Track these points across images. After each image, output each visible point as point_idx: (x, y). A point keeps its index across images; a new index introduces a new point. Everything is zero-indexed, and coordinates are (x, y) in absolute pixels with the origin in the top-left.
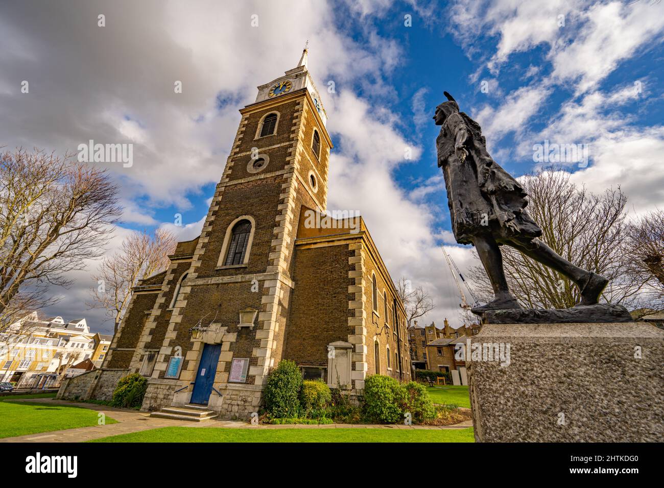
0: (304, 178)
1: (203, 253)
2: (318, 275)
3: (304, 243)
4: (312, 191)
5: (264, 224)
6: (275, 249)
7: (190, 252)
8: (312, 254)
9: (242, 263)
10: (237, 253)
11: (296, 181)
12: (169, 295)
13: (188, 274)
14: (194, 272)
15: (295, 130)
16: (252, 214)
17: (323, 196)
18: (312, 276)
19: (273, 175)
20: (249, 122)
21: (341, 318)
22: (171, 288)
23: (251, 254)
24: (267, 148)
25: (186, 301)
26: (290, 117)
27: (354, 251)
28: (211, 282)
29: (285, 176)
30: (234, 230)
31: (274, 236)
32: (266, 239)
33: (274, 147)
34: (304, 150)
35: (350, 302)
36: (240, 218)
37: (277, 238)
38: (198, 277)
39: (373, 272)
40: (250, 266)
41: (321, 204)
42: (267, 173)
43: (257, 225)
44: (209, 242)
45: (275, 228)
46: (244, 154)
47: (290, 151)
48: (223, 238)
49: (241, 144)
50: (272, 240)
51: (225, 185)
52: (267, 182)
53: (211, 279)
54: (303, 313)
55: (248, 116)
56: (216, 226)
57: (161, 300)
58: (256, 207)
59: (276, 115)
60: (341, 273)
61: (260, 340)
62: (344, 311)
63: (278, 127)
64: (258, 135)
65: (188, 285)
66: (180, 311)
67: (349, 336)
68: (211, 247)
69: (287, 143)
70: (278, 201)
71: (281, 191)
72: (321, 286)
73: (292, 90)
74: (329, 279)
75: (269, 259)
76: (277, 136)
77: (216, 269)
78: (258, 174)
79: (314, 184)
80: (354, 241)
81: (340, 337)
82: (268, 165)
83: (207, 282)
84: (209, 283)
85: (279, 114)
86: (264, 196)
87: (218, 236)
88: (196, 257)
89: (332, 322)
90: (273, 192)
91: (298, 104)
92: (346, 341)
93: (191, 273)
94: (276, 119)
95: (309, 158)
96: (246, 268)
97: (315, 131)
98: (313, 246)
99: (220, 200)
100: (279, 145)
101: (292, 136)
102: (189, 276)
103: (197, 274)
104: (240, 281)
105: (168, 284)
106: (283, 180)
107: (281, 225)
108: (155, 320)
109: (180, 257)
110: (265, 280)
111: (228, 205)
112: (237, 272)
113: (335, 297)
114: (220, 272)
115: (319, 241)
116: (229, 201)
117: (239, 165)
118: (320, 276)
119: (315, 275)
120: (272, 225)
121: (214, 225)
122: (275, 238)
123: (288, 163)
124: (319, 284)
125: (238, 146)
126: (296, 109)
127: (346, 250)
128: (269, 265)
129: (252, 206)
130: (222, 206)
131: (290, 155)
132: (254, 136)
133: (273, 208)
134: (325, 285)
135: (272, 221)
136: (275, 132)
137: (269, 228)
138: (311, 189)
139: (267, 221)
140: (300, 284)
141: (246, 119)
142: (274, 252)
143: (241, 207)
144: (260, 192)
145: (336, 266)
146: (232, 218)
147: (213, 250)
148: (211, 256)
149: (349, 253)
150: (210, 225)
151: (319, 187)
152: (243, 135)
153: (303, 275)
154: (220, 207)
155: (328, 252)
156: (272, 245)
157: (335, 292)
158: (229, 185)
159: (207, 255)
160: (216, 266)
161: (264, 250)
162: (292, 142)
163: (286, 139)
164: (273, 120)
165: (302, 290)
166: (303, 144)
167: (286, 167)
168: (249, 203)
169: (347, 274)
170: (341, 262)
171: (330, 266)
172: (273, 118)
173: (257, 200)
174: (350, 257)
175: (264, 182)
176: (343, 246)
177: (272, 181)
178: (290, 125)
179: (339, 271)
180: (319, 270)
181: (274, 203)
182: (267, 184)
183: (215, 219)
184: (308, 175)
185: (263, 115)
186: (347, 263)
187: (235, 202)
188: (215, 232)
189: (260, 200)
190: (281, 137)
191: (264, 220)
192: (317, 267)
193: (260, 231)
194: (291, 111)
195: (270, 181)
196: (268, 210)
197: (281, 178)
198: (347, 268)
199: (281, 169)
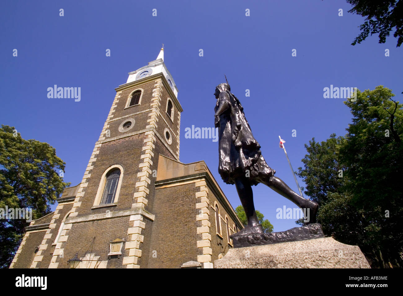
0: (161, 135)
1: (83, 196)
2: (172, 208)
4: (167, 144)
5: (130, 171)
6: (138, 189)
8: (168, 192)
9: (113, 202)
10: (109, 195)
11: (154, 136)
12: (55, 232)
13: (70, 213)
14: (76, 212)
16: (121, 164)
17: (176, 147)
18: (168, 210)
19: (137, 133)
20: (122, 97)
21: (192, 242)
22: (57, 226)
23: (120, 195)
24: (134, 114)
25: (68, 236)
26: (150, 92)
27: (199, 188)
28: (88, 219)
29: (146, 134)
30: (108, 175)
31: (137, 179)
32: (132, 182)
33: (139, 113)
34: (160, 114)
35: (198, 228)
36: (113, 167)
38: (79, 216)
39: (216, 202)
40: (119, 204)
41: (175, 153)
42: (133, 132)
43: (125, 171)
44: (88, 187)
45: (138, 173)
46: (117, 119)
47: (150, 115)
48: (99, 183)
49: (115, 112)
50: (137, 183)
51: (102, 142)
52: (133, 138)
53: (89, 217)
54: (162, 240)
55: (121, 92)
56: (93, 174)
57: (48, 236)
58: (124, 158)
59: (140, 91)
60: (190, 205)
61: (127, 266)
62: (193, 236)
63: (142, 99)
64: (128, 106)
65: (71, 222)
66: (62, 245)
67: (198, 256)
68: (89, 191)
69: (148, 110)
70: (141, 152)
71: (143, 145)
72: (175, 216)
73: (152, 74)
74: (181, 211)
75: (134, 198)
76: (141, 105)
77: (92, 208)
78: (126, 133)
79: (168, 138)
80: (199, 180)
81: (191, 258)
82: (134, 126)
84: (86, 220)
85: (142, 90)
86: (131, 149)
87: (95, 182)
88: (77, 199)
89: (184, 246)
90: (137, 146)
91: (156, 83)
92: (196, 261)
93: (73, 213)
94: (141, 94)
95: (164, 120)
96: (116, 206)
97: (169, 101)
98: (168, 186)
99: (98, 153)
100: (142, 112)
101: (151, 105)
102: (70, 215)
103: (78, 213)
105: (55, 223)
106: (145, 136)
107: (143, 171)
108: (42, 254)
109: (66, 200)
110: (130, 215)
111: (104, 157)
112: (109, 210)
113: (186, 225)
114: (95, 211)
116: (105, 154)
117: (112, 127)
118: (175, 209)
119: (170, 209)
120: (136, 171)
121: (92, 173)
122: (138, 181)
123: (149, 124)
124: (174, 216)
125: (113, 114)
126: (154, 87)
127: (194, 187)
128: (134, 203)
129: (122, 157)
130: (99, 158)
131: (150, 118)
132: (125, 106)
133: (137, 158)
134: (178, 216)
135: (136, 168)
136: (140, 103)
137: (134, 173)
138: (166, 142)
139: (132, 168)
140: (159, 217)
141: (120, 94)
142: (138, 192)
143: (113, 158)
144: (128, 146)
145: (187, 200)
146: (107, 167)
147: (91, 193)
148: (89, 198)
149: (196, 189)
150: (89, 173)
151: (173, 140)
152: (117, 105)
153: (161, 209)
154: (97, 159)
155: (180, 189)
156: (136, 186)
157: (186, 221)
158: (105, 142)
159: (86, 197)
160: (92, 206)
161: (130, 190)
162: (152, 109)
163: (147, 107)
164: (138, 95)
165: (161, 221)
166: (160, 110)
167: (147, 127)
168: (119, 155)
169: (195, 206)
170: (190, 197)
171: (181, 201)
172: (138, 93)
173: (125, 152)
174: (197, 192)
175: (131, 139)
176: (191, 184)
177: (137, 137)
178: (150, 97)
179: (188, 204)
180: (173, 204)
181: (138, 154)
182: (133, 140)
183: (94, 169)
184: (164, 132)
185: (132, 92)
186: (194, 197)
187: (109, 154)
188: (93, 178)
189: (128, 152)
190: (144, 106)
191: (130, 167)
192: (171, 202)
193: (127, 176)
194: (151, 88)
195: (135, 137)
196: (133, 159)
197: (143, 135)
198: (195, 201)
199: (143, 129)
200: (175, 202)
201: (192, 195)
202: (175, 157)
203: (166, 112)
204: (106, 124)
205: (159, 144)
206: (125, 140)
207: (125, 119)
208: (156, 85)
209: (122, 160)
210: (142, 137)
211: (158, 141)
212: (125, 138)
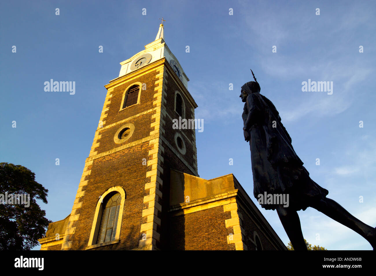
0: (170, 142)
1: (74, 233)
2: (195, 244)
4: (180, 154)
5: (133, 194)
6: (146, 219)
9: (114, 239)
10: (108, 229)
11: (162, 145)
15: (157, 97)
16: (121, 185)
17: (192, 157)
19: (140, 143)
20: (114, 96)
24: (132, 118)
26: (151, 85)
27: (229, 213)
29: (150, 142)
30: (104, 204)
31: (144, 205)
32: (137, 210)
34: (168, 115)
36: (110, 191)
37: (147, 208)
39: (255, 234)
40: (122, 241)
42: (133, 141)
43: (127, 195)
44: (80, 220)
45: (145, 197)
46: (111, 126)
47: (154, 117)
48: (94, 214)
49: (108, 117)
50: (143, 210)
51: (93, 159)
52: (134, 150)
55: (112, 90)
56: (86, 202)
58: (125, 177)
59: (139, 86)
60: (219, 238)
63: (141, 96)
64: (123, 107)
68: (82, 225)
70: (146, 169)
71: (148, 158)
73: (152, 61)
75: (141, 232)
76: (141, 105)
78: (124, 144)
79: (181, 147)
80: (228, 202)
85: (141, 85)
86: (132, 164)
87: (88, 212)
88: (66, 238)
91: (158, 73)
94: (139, 89)
96: (118, 244)
97: (178, 94)
99: (90, 174)
100: (143, 114)
101: (154, 103)
106: (149, 146)
107: (150, 193)
109: (51, 240)
111: (98, 179)
116: (99, 174)
117: (106, 137)
119: (191, 245)
120: (141, 193)
121: (84, 201)
123: (153, 129)
125: (104, 119)
126: (156, 78)
127: (221, 212)
128: (142, 238)
129: (121, 176)
130: (92, 180)
131: (155, 121)
132: (120, 107)
133: (142, 176)
135: (141, 190)
136: (138, 102)
137: (139, 198)
138: (178, 151)
139: (136, 191)
141: (111, 93)
142: (146, 223)
143: (110, 179)
144: (128, 162)
145: (213, 231)
146: (102, 191)
147: (85, 229)
148: (82, 235)
149: (225, 215)
150: (80, 201)
151: (187, 148)
152: (109, 108)
154: (89, 181)
155: (203, 217)
156: (143, 216)
158: (98, 158)
159: (78, 234)
160: (87, 246)
161: (135, 221)
162: (155, 109)
163: (149, 107)
164: (136, 91)
166: (167, 108)
167: (152, 133)
168: (118, 174)
170: (217, 226)
171: (206, 232)
172: (135, 89)
173: (126, 170)
174: (227, 219)
175: (131, 151)
176: (217, 208)
177: (139, 149)
178: (152, 93)
179: (216, 237)
180: (195, 238)
181: (142, 170)
182: (134, 152)
183: (85, 195)
184: (175, 138)
185: (127, 87)
186: (224, 226)
187: (104, 174)
188: (86, 208)
189: (129, 169)
190: (144, 106)
191: (133, 190)
192: (192, 235)
193: (130, 202)
194: (152, 80)
195: (136, 149)
196: (136, 178)
197: (148, 144)
198: (225, 233)
199: (147, 136)
201: (220, 224)
202: (192, 171)
203: (175, 110)
204: (97, 133)
205: (170, 155)
206: (124, 153)
207: (121, 125)
209: (122, 181)
210: (146, 147)
211: (168, 151)
212: (123, 151)
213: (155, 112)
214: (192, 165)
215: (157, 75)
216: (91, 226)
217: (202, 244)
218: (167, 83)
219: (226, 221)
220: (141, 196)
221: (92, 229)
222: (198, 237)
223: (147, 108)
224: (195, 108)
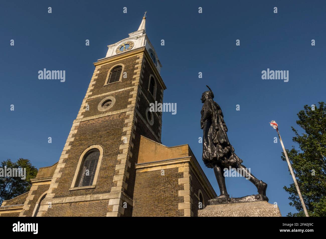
0: (142, 115)
1: (60, 177)
2: (153, 194)
3: (142, 167)
4: (149, 124)
5: (110, 152)
6: (118, 172)
7: (49, 176)
8: (149, 176)
9: (91, 185)
10: (88, 176)
11: (136, 116)
13: (46, 194)
14: (52, 193)
15: (135, 78)
16: (101, 144)
17: (158, 128)
18: (148, 196)
19: (118, 113)
20: (101, 72)
22: (31, 207)
23: (99, 177)
24: (114, 92)
26: (132, 68)
27: (182, 174)
28: (65, 201)
29: (127, 113)
30: (85, 157)
31: (118, 161)
32: (111, 164)
33: (120, 90)
34: (143, 93)
36: (91, 147)
38: (55, 197)
39: (200, 191)
40: (98, 187)
42: (113, 111)
43: (105, 152)
44: (65, 168)
45: (119, 155)
46: (96, 96)
47: (132, 94)
48: (77, 164)
49: (94, 89)
50: (117, 165)
51: (80, 121)
53: (66, 199)
55: (100, 68)
58: (104, 138)
59: (121, 66)
60: (172, 192)
63: (123, 75)
64: (108, 82)
65: (46, 204)
68: (67, 172)
69: (130, 88)
70: (122, 133)
71: (124, 125)
72: (156, 203)
73: (133, 48)
74: (162, 198)
75: (113, 181)
76: (122, 82)
77: (70, 190)
78: (106, 112)
79: (150, 119)
80: (182, 165)
82: (115, 105)
83: (62, 201)
84: (64, 202)
85: (123, 66)
86: (111, 129)
87: (72, 162)
88: (54, 180)
90: (117, 126)
91: (139, 58)
93: (50, 194)
94: (121, 70)
95: (146, 99)
96: (94, 188)
97: (152, 77)
98: (149, 170)
99: (76, 133)
100: (123, 90)
101: (133, 82)
102: (47, 196)
103: (54, 194)
104: (89, 199)
105: (28, 204)
107: (123, 153)
109: (41, 180)
110: (109, 199)
111: (82, 137)
112: (87, 192)
113: (167, 213)
114: (73, 193)
115: (154, 165)
116: (83, 133)
117: (91, 105)
118: (155, 195)
119: (151, 195)
120: (116, 152)
121: (70, 153)
122: (119, 163)
123: (130, 103)
124: (154, 202)
125: (91, 91)
126: (136, 62)
127: (176, 173)
128: (113, 186)
129: (101, 137)
130: (77, 138)
131: (132, 97)
132: (105, 82)
133: (118, 139)
134: (159, 203)
135: (117, 150)
136: (120, 80)
137: (114, 155)
138: (147, 122)
139: (112, 150)
140: (138, 203)
141: (98, 70)
142: (118, 175)
143: (92, 138)
144: (108, 126)
145: (168, 186)
146: (85, 147)
147: (68, 174)
148: (67, 179)
149: (178, 175)
150: (67, 153)
152: (96, 81)
153: (141, 195)
154: (75, 138)
156: (116, 169)
157: (167, 209)
158: (83, 121)
159: (63, 178)
160: (70, 188)
161: (110, 173)
162: (133, 87)
163: (129, 85)
165: (140, 207)
166: (142, 88)
167: (128, 106)
168: (99, 135)
169: (177, 193)
170: (172, 183)
171: (163, 187)
172: (119, 69)
173: (105, 132)
174: (180, 178)
175: (111, 118)
176: (173, 169)
177: (117, 117)
178: (132, 74)
179: (170, 191)
180: (154, 190)
181: (118, 135)
182: (113, 119)
183: (71, 149)
184: (146, 112)
185: (112, 67)
186: (177, 183)
187: (88, 134)
188: (71, 159)
189: (108, 132)
190: (124, 83)
191: (110, 148)
192: (152, 187)
193: (107, 157)
194: (133, 64)
195: (115, 117)
196: (113, 140)
197: (125, 115)
198: (177, 188)
199: (124, 108)
200: (156, 188)
201: (174, 181)
202: (157, 138)
203: (148, 90)
204: (84, 101)
205: (141, 125)
206: (105, 119)
207: (105, 97)
208: (137, 61)
209: (102, 141)
210: (123, 117)
211: (140, 121)
212: (104, 117)
213: (132, 90)
214: (157, 134)
215: (137, 60)
216: (74, 173)
217: (158, 195)
218: (144, 67)
219: (179, 179)
220: (116, 154)
221: (75, 176)
222: (157, 189)
223: (127, 86)
224: (164, 89)
